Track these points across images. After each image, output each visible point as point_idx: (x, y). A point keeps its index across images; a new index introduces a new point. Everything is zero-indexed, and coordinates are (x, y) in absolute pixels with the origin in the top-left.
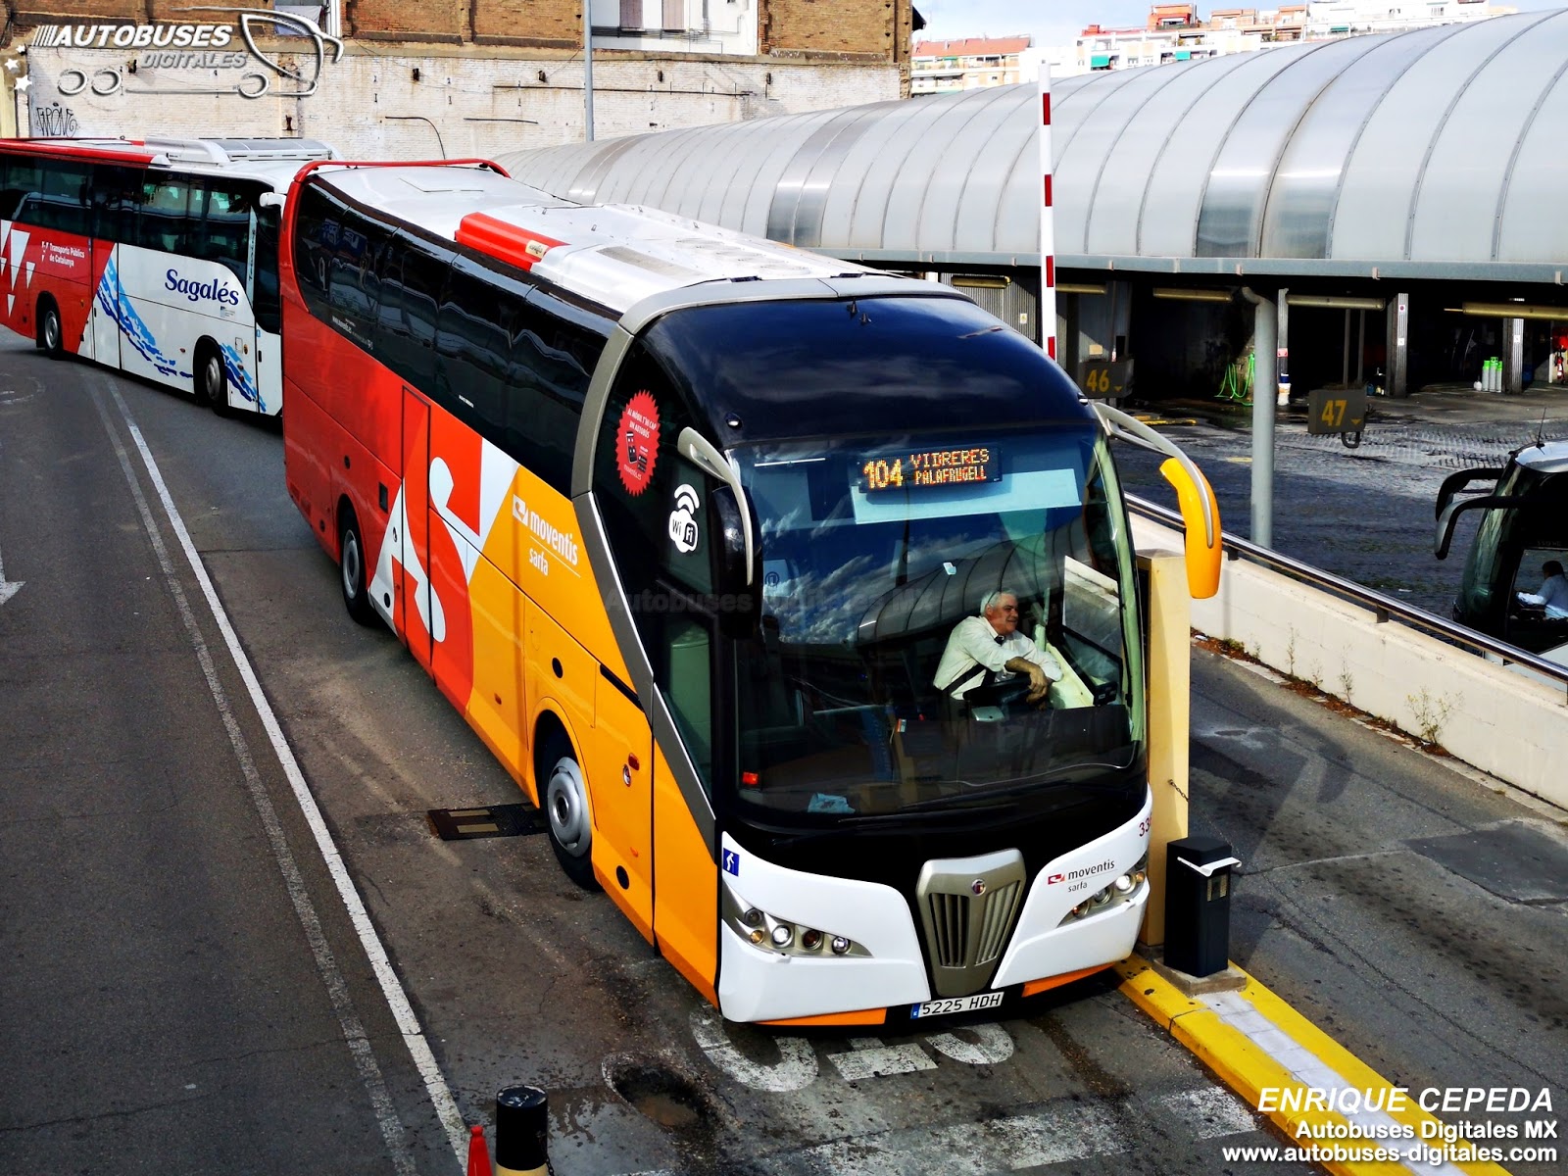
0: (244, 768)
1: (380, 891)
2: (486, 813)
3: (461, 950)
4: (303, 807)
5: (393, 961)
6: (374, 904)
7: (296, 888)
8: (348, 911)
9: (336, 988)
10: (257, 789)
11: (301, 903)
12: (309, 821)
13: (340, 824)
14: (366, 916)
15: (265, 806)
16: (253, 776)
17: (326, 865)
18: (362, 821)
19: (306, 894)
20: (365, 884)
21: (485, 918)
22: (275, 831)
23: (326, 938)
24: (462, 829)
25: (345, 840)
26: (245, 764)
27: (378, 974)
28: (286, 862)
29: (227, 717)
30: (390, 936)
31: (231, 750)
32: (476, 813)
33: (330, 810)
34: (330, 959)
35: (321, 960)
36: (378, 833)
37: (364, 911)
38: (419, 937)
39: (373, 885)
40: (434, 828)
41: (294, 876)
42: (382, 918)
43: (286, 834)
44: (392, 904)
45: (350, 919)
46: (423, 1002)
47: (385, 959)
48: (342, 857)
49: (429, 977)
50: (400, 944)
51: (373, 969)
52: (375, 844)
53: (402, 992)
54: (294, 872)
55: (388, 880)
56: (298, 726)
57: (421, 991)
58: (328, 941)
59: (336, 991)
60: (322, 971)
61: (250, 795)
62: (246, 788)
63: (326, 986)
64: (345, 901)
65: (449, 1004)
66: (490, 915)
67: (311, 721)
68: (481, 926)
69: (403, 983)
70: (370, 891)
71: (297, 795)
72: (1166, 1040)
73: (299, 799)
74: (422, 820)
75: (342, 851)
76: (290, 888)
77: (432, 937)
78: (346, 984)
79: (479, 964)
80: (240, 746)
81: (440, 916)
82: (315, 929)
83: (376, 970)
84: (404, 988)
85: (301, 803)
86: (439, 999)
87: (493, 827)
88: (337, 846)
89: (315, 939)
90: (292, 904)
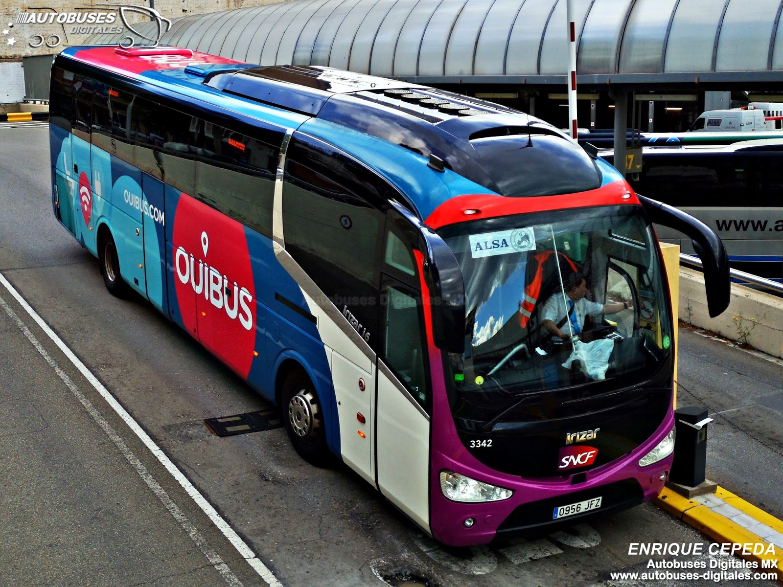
0: (81, 401)
1: (194, 471)
2: (238, 418)
3: (258, 503)
4: (127, 422)
5: (220, 513)
6: (194, 478)
7: (144, 472)
8: (181, 485)
9: (193, 533)
10: (94, 413)
11: (149, 481)
12: (134, 431)
13: (154, 431)
14: (192, 487)
15: (103, 423)
16: (89, 405)
17: (156, 457)
18: (167, 429)
19: (151, 476)
20: (184, 467)
21: (264, 483)
22: (116, 439)
23: (174, 502)
24: (229, 429)
25: (161, 441)
26: (81, 399)
27: (215, 523)
28: (130, 457)
29: (58, 370)
30: (213, 497)
31: (68, 390)
32: (232, 419)
33: (145, 423)
34: (183, 515)
35: (176, 516)
36: (180, 436)
37: (190, 484)
38: (230, 498)
39: (189, 467)
40: (212, 430)
41: (139, 465)
42: (203, 487)
43: (123, 440)
44: (206, 478)
45: (184, 490)
46: (249, 537)
47: (215, 513)
48: (163, 451)
49: (247, 521)
50: (220, 502)
51: (210, 520)
52: (180, 442)
53: (234, 532)
54: (138, 462)
55: (196, 464)
56: (102, 372)
57: (245, 530)
58: (177, 504)
59: (194, 535)
60: (180, 523)
61: (91, 417)
62: (88, 413)
63: (186, 532)
64: (176, 478)
65: (265, 537)
66: (267, 480)
67: (109, 369)
68: (264, 488)
69: (232, 526)
70: (188, 471)
71: (120, 415)
72: (681, 525)
73: (123, 418)
74: (202, 426)
75: (162, 448)
76: (140, 474)
77: (237, 496)
78: (199, 530)
79: (273, 512)
80: (73, 388)
81: (237, 484)
82: (165, 497)
83: (213, 520)
84: (234, 530)
85: (125, 420)
86: (258, 535)
87: (246, 427)
88: (158, 445)
89: (168, 504)
90: (145, 483)
